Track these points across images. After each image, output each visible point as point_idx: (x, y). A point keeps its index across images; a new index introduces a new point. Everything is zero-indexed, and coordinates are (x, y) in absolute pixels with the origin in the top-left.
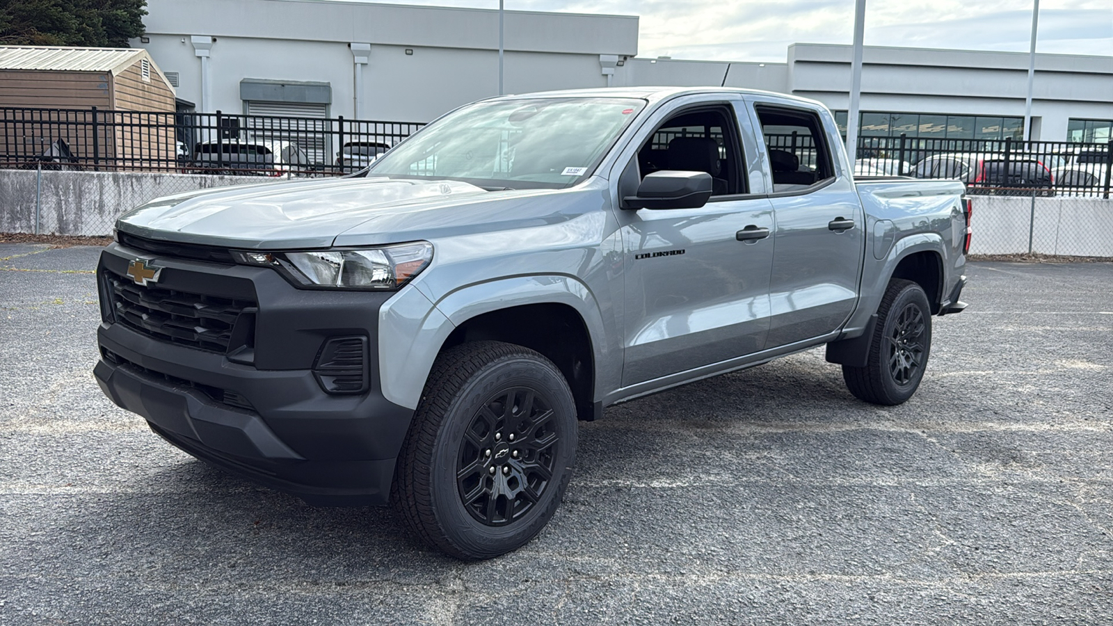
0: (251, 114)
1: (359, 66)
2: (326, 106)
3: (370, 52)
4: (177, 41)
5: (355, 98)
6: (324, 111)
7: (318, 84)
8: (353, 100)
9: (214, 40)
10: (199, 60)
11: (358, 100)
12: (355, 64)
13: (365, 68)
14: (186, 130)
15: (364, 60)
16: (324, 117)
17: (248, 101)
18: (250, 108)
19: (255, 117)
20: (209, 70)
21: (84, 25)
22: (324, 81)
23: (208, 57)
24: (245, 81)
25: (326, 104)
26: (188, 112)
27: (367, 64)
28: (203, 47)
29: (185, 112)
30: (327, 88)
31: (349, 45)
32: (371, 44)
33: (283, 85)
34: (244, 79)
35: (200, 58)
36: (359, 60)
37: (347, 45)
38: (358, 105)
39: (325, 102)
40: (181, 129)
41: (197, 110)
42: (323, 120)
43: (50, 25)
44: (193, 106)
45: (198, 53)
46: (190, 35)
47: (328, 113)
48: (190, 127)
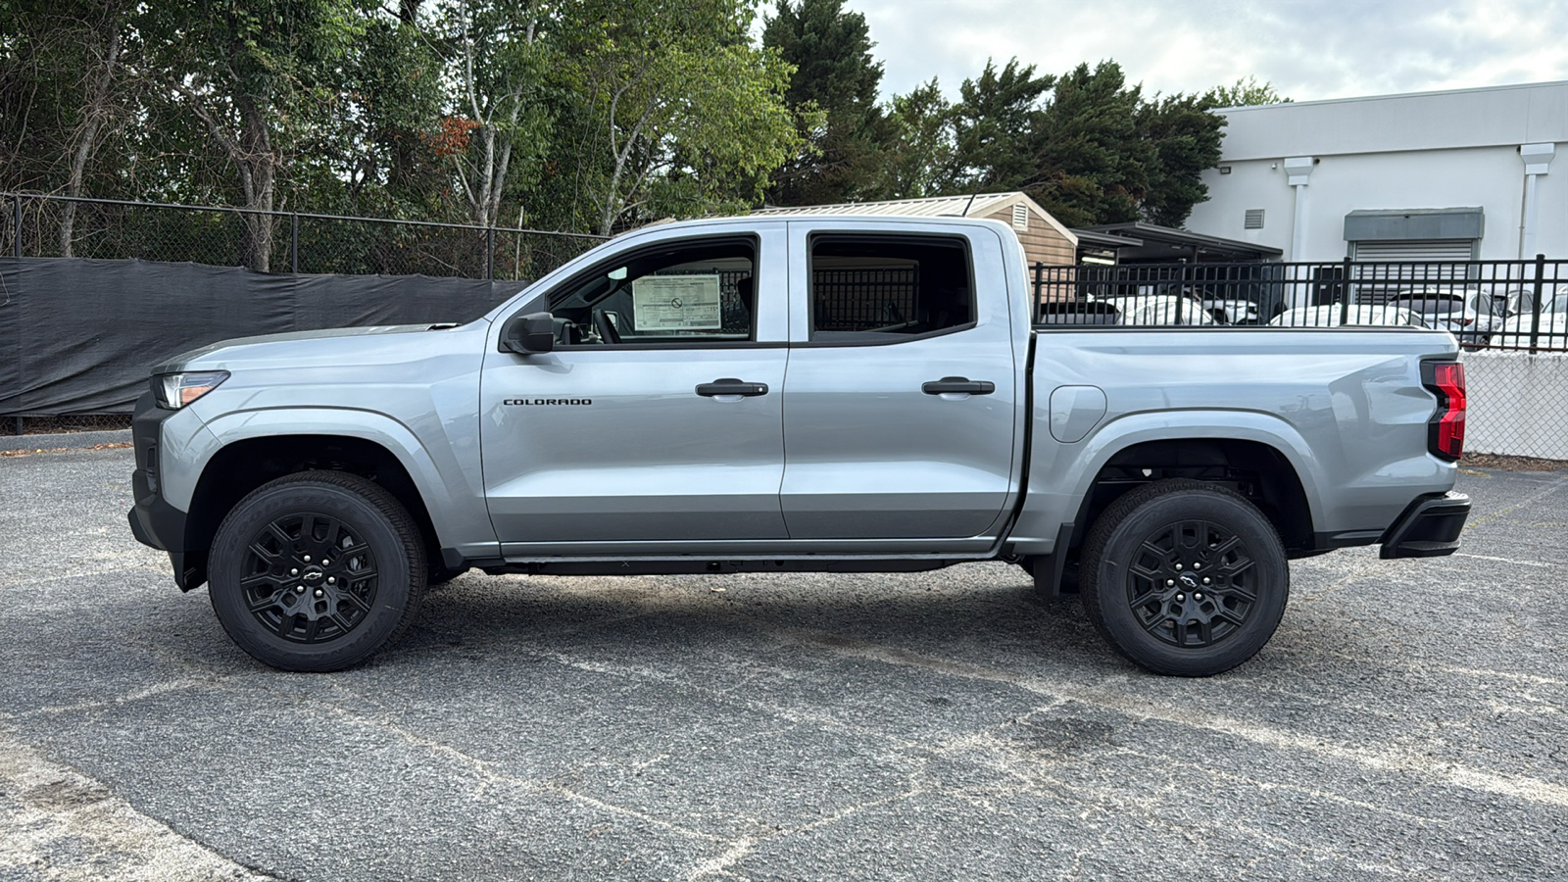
0: (1359, 260)
1: (1532, 179)
2: (1473, 242)
3: (1554, 155)
4: (1267, 167)
5: (1522, 228)
6: (1469, 250)
7: (1462, 211)
8: (1519, 230)
9: (1317, 161)
10: (1292, 190)
11: (1526, 230)
12: (1526, 176)
13: (1542, 180)
14: (1264, 286)
15: (1542, 168)
16: (1469, 259)
17: (1357, 241)
18: (1359, 251)
19: (1362, 264)
20: (1306, 203)
21: (1131, 160)
22: (1473, 205)
23: (1306, 186)
24: (1355, 214)
25: (1472, 239)
26: (1268, 261)
27: (1546, 175)
28: (1299, 171)
29: (1264, 261)
30: (1476, 216)
31: (1519, 149)
32: (1556, 143)
33: (1407, 217)
34: (1354, 211)
35: (1295, 187)
36: (1533, 169)
37: (1515, 149)
38: (1526, 238)
39: (1472, 237)
40: (1257, 285)
41: (1285, 258)
42: (1467, 263)
43: (1082, 165)
44: (1279, 252)
45: (1293, 180)
46: (1283, 158)
47: (1476, 252)
48: (1268, 282)
